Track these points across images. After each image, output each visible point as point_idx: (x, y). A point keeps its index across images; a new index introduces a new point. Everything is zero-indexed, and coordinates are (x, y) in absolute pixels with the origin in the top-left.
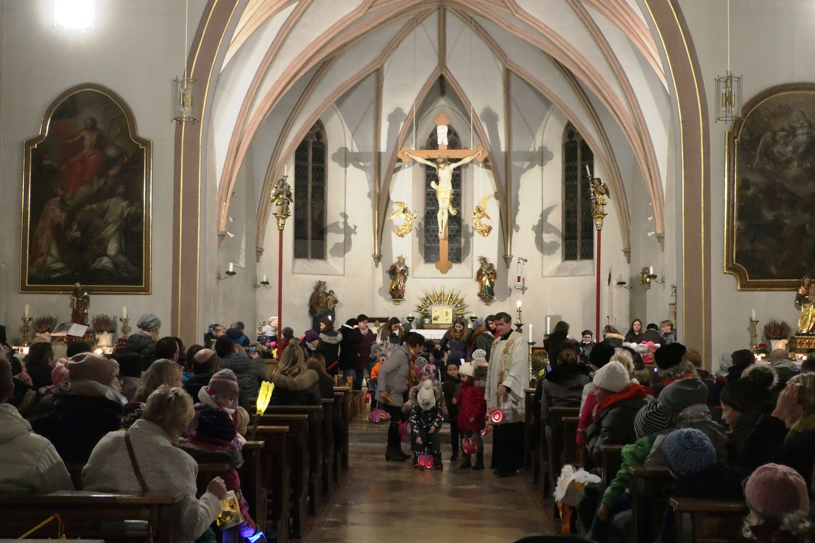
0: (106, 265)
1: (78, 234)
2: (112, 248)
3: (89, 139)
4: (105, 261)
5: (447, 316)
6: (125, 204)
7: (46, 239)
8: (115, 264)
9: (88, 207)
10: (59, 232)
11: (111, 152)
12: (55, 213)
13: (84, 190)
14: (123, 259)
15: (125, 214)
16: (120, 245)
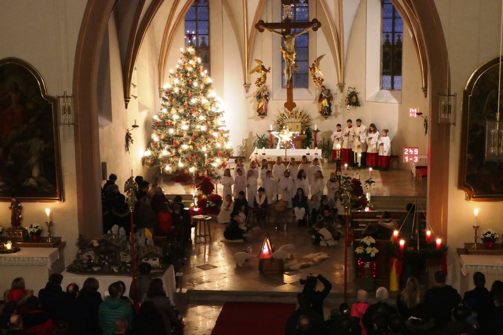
0: (32, 183)
1: (12, 163)
2: (36, 172)
3: (14, 97)
4: (32, 181)
5: (297, 128)
6: (42, 142)
8: (38, 183)
9: (17, 144)
11: (30, 106)
13: (13, 133)
14: (43, 179)
15: (43, 149)
16: (41, 170)
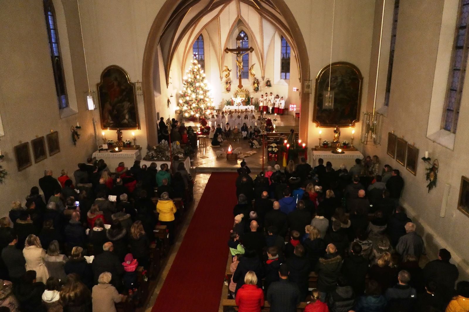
1: (116, 113)
2: (127, 117)
3: (116, 83)
4: (125, 121)
5: (244, 97)
6: (129, 103)
7: (106, 115)
8: (128, 121)
9: (118, 105)
10: (110, 113)
11: (123, 87)
12: (108, 106)
13: (116, 100)
14: (130, 120)
15: (130, 107)
16: (129, 116)
